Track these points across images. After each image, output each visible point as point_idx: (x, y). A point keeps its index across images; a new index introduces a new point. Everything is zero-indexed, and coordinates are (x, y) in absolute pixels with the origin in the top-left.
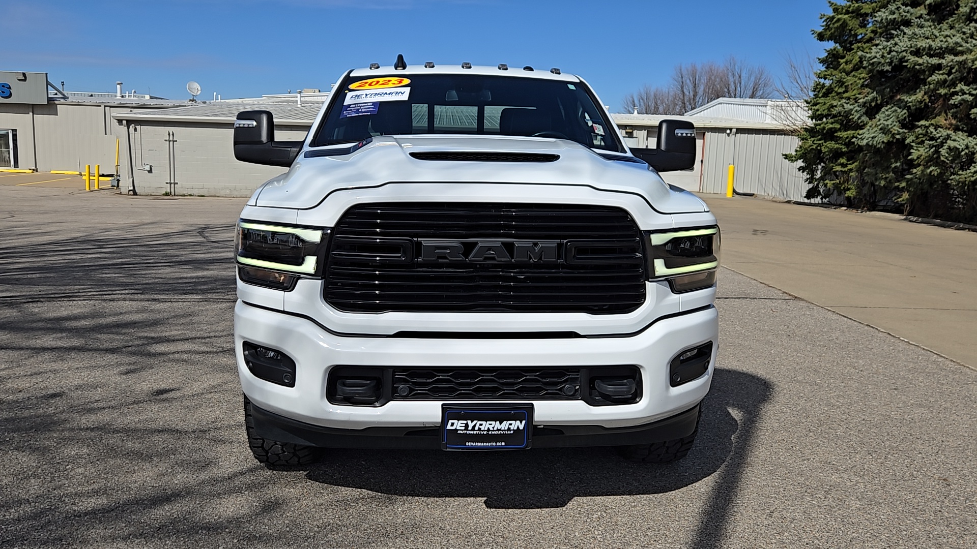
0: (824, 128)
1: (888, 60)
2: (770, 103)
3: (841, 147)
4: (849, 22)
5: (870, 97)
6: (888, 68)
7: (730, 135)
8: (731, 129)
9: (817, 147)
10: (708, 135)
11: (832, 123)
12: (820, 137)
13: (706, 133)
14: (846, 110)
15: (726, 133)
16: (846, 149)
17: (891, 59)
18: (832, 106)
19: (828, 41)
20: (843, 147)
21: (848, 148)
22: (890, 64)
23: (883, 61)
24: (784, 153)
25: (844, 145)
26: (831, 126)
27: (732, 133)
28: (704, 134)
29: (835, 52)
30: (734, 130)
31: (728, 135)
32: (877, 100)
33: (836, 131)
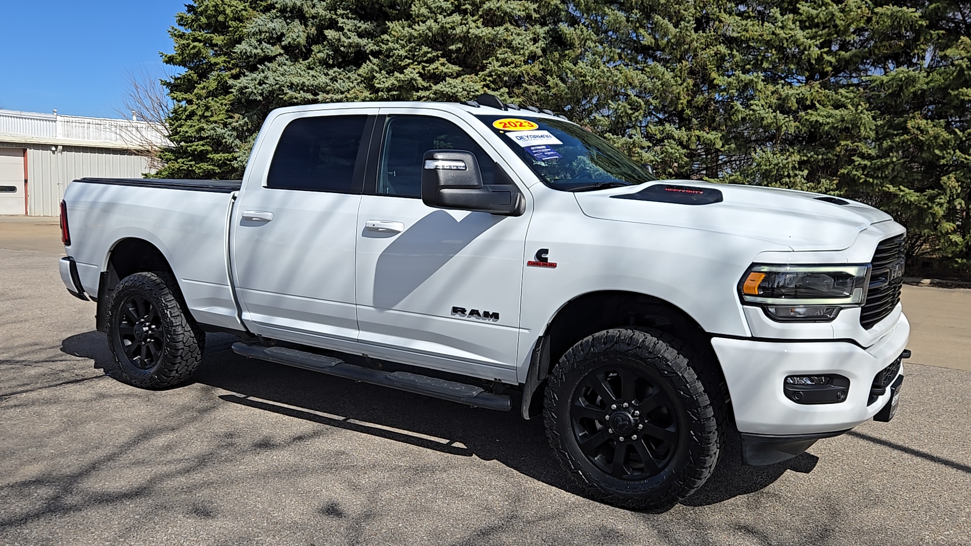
0: (195, 150)
1: (260, 91)
2: (59, 118)
3: (214, 168)
4: (202, 50)
5: (241, 122)
6: (260, 98)
7: (56, 152)
8: (56, 146)
9: (188, 168)
10: (30, 152)
11: (203, 145)
12: (190, 158)
13: (28, 150)
14: (218, 133)
15: (51, 150)
16: (219, 170)
17: (262, 90)
18: (202, 129)
19: (179, 66)
20: (216, 168)
21: (220, 169)
22: (261, 94)
23: (255, 91)
24: (144, 173)
25: (217, 166)
26: (203, 148)
27: (58, 151)
28: (25, 151)
29: (190, 78)
30: (60, 148)
31: (54, 152)
32: (248, 125)
33: (207, 152)
